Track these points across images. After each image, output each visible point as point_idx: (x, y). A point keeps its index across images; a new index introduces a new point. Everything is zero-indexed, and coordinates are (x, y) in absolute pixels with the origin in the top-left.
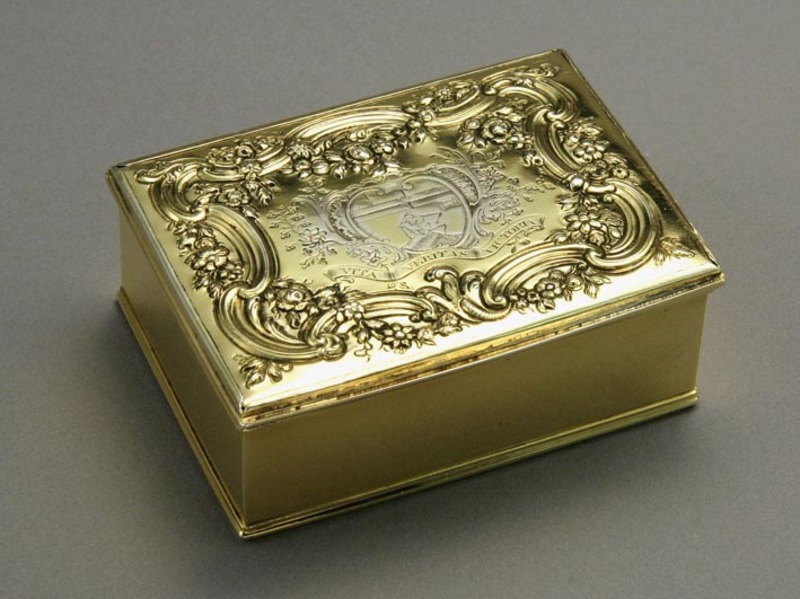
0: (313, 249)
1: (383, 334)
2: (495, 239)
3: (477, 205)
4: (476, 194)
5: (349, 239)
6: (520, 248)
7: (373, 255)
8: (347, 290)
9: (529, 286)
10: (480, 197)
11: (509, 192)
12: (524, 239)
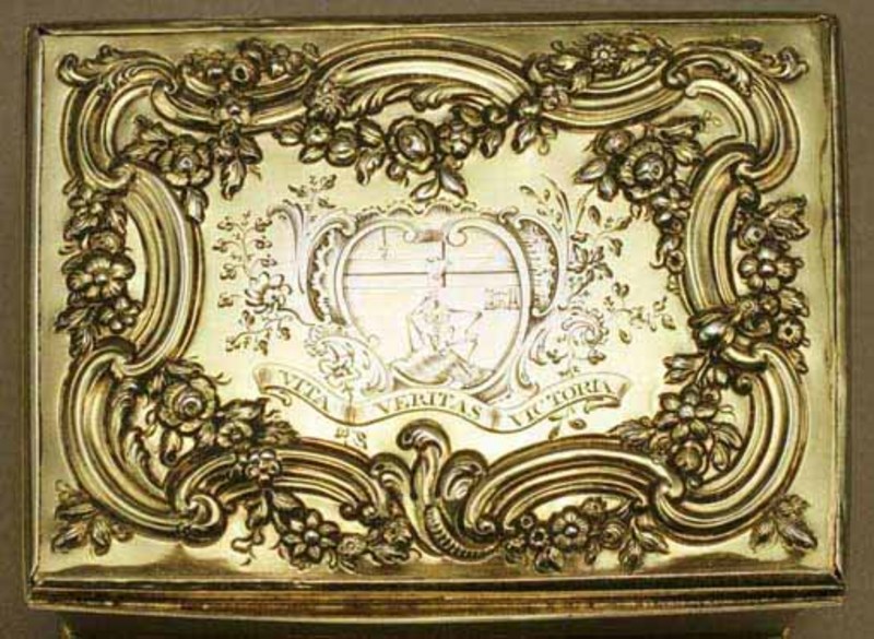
0: (258, 317)
1: (288, 524)
2: (536, 399)
3: (542, 319)
4: (551, 296)
5: (320, 316)
6: (566, 431)
7: (340, 363)
8: (272, 418)
9: (543, 513)
10: (556, 302)
11: (602, 309)
12: (579, 414)
